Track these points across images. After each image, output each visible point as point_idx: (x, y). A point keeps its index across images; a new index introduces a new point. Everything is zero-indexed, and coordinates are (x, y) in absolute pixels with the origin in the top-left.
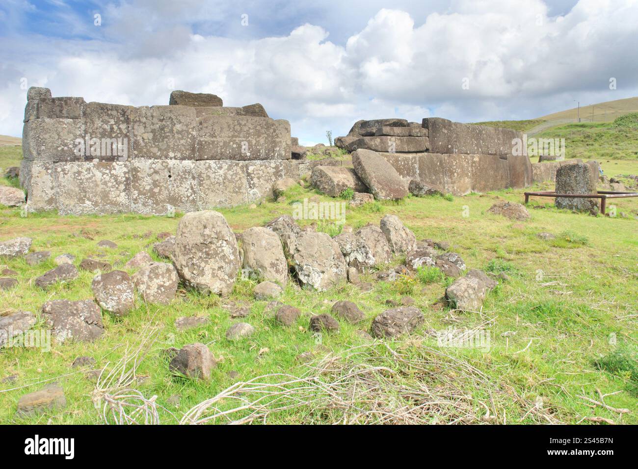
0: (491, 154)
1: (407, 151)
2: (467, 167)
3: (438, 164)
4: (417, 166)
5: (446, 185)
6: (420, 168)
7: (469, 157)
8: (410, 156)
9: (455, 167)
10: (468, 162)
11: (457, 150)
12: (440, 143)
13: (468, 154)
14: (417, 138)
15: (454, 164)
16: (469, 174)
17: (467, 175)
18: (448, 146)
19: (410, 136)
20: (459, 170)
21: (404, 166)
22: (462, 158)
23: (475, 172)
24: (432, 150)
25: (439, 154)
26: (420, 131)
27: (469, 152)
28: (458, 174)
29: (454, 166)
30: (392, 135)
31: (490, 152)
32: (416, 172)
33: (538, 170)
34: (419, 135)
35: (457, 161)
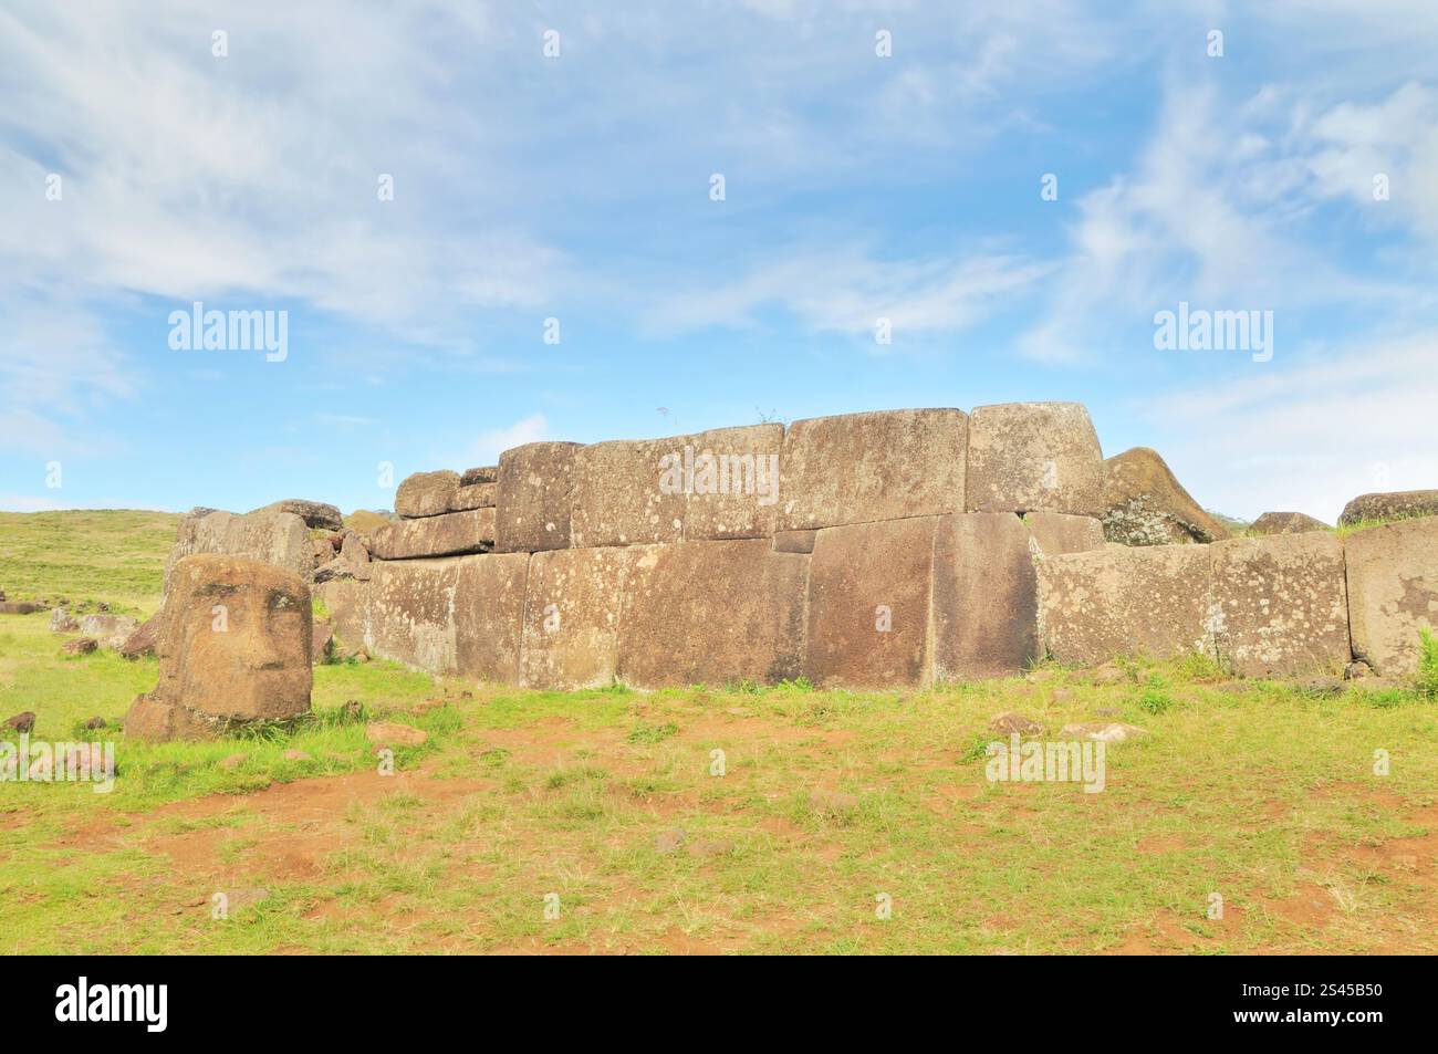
0: (725, 537)
1: (430, 553)
2: (604, 590)
3: (509, 584)
4: (451, 592)
5: (524, 651)
6: (458, 600)
7: (622, 555)
8: (443, 565)
9: (559, 593)
10: (613, 576)
11: (580, 536)
12: (519, 520)
13: (624, 545)
14: (464, 514)
15: (558, 583)
16: (610, 617)
17: (600, 622)
18: (544, 525)
19: (450, 511)
20: (572, 604)
21: (421, 593)
22: (591, 561)
23: (633, 609)
24: (499, 544)
25: (518, 555)
26: (473, 496)
27: (623, 538)
28: (565, 617)
29: (557, 588)
30: (413, 515)
31: (722, 528)
32: (448, 608)
33: (1079, 596)
34: (469, 506)
35: (572, 572)
